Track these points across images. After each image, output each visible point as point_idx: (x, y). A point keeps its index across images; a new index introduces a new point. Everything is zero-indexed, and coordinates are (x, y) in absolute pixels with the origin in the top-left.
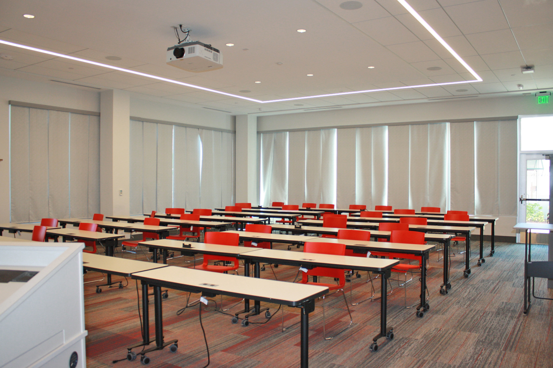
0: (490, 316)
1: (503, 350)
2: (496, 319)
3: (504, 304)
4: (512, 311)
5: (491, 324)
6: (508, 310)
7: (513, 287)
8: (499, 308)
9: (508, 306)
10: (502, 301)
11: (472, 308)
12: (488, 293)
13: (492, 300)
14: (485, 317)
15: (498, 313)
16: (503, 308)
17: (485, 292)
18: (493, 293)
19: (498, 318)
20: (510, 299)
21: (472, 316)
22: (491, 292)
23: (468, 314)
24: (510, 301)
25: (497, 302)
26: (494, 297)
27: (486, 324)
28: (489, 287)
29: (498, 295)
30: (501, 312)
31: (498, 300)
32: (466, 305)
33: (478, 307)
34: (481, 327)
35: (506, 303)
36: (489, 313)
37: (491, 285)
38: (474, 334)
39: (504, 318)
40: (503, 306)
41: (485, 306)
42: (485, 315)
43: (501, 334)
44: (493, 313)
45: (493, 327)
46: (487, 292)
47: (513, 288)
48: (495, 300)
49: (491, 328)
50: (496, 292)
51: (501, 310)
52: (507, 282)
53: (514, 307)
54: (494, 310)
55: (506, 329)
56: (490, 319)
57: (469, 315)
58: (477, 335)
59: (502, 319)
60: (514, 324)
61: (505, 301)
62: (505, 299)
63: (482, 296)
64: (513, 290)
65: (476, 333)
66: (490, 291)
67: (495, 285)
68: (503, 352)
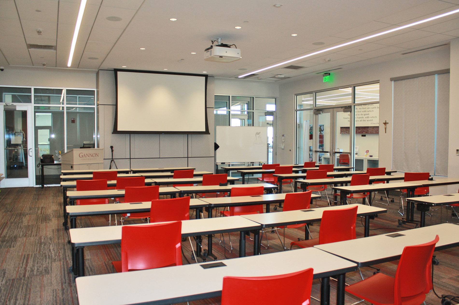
0: (20, 235)
1: (8, 222)
2: (16, 234)
3: (12, 246)
4: (4, 241)
5: (18, 230)
6: (8, 241)
7: (5, 270)
8: (16, 242)
9: (9, 244)
10: (15, 248)
11: (37, 237)
12: (31, 253)
13: (24, 247)
14: (24, 234)
15: (16, 237)
16: (12, 242)
17: (35, 254)
18: (26, 255)
19: (15, 234)
20: (7, 252)
21: (33, 232)
22: (28, 255)
23: (37, 232)
24: (7, 249)
25: (19, 246)
26: (23, 250)
27: (21, 230)
28: (34, 261)
29: (21, 254)
30: (13, 239)
31: (18, 248)
32: (43, 239)
33: (32, 238)
34: (24, 228)
35: (10, 247)
36: (22, 236)
37: (33, 266)
38: (26, 224)
39: (10, 235)
40: (13, 243)
41: (27, 240)
42: (25, 235)
43: (11, 227)
44: (19, 237)
45: (16, 229)
46: (32, 255)
47: (4, 268)
48: (21, 248)
49: (18, 229)
50: (23, 257)
51: (14, 240)
52: (13, 278)
53: (3, 245)
54: (19, 239)
55: (8, 230)
56: (20, 233)
57: (35, 232)
58: (24, 224)
59: (11, 235)
60: (3, 233)
61: (12, 249)
62: (12, 251)
63: (35, 249)
64: (4, 264)
65: (25, 225)
66: (30, 258)
67: (28, 266)
68: (8, 221)
